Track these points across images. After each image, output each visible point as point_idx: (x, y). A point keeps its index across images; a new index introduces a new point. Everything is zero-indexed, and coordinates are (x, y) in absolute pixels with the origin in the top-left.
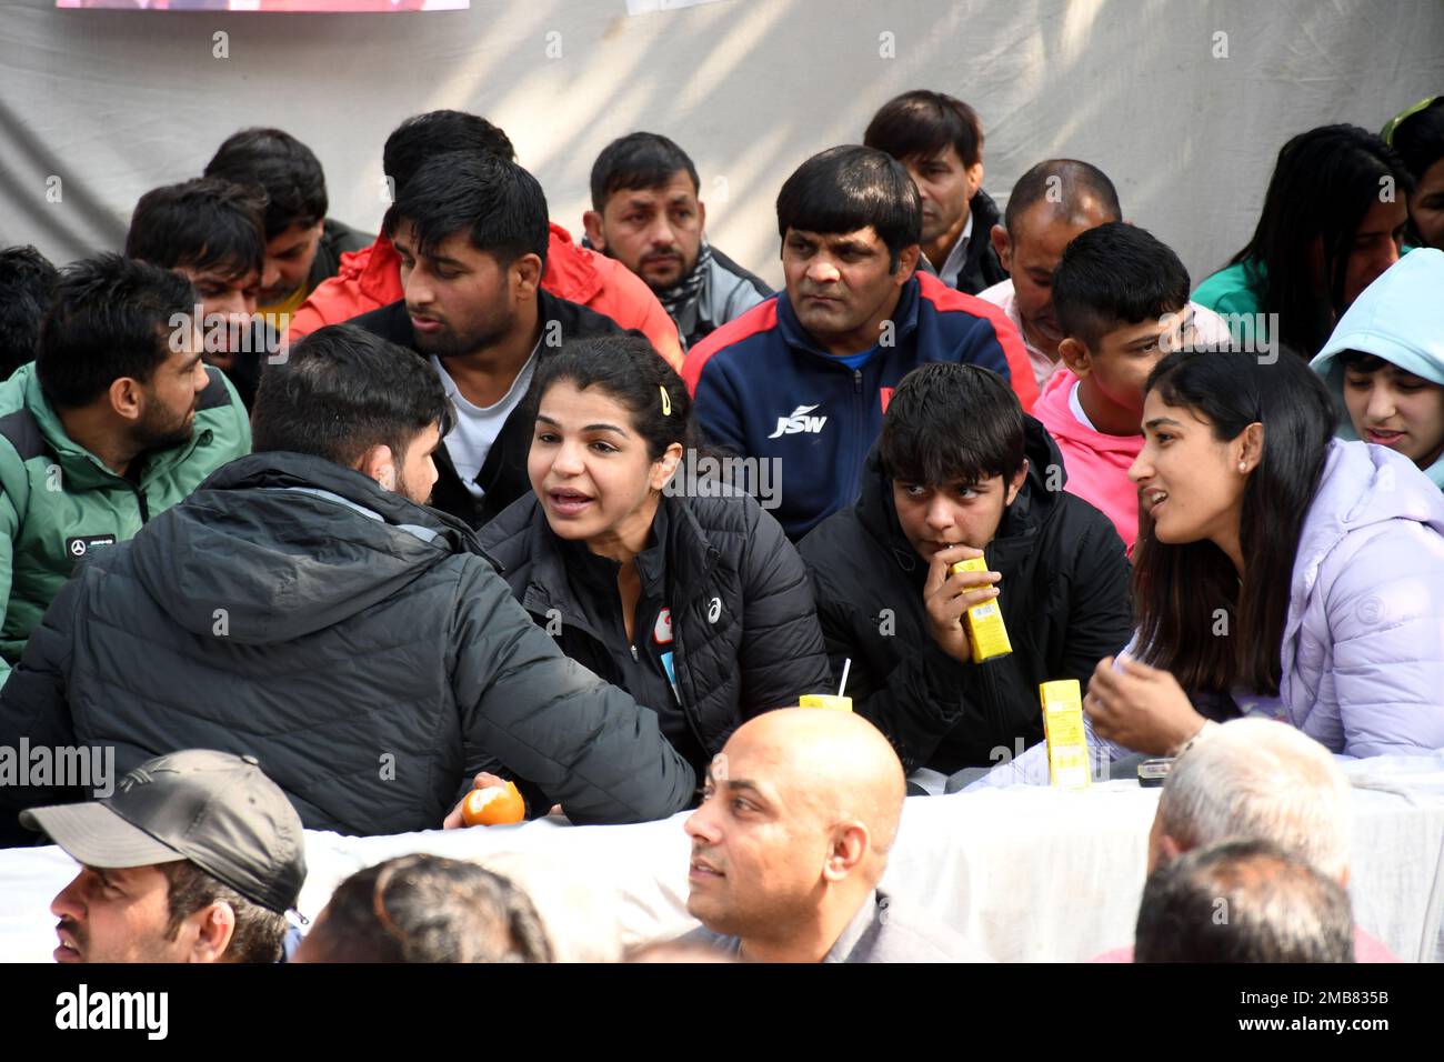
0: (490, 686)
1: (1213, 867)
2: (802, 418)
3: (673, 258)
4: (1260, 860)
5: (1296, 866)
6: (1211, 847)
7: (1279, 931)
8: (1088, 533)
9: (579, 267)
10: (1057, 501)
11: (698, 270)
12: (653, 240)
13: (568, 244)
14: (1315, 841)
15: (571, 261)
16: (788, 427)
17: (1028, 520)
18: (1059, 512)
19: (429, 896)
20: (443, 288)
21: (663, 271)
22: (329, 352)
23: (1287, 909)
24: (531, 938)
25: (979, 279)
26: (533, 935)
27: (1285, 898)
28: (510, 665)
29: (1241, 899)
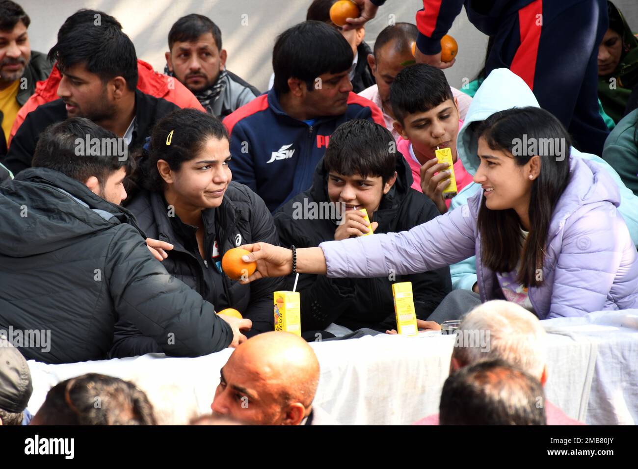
0: (128, 285)
1: (475, 374)
2: (285, 152)
3: (201, 77)
4: (498, 370)
5: (516, 372)
6: (474, 364)
7: (507, 404)
8: (423, 208)
9: (157, 82)
10: (408, 193)
11: (219, 81)
12: (190, 67)
13: (151, 71)
14: (524, 360)
15: (153, 79)
16: (277, 157)
17: (394, 201)
18: (409, 198)
19: (92, 392)
20: (73, 89)
21: (196, 82)
22: (70, 130)
23: (511, 393)
24: (144, 413)
25: (361, 84)
26: (145, 411)
27: (510, 388)
28: (139, 275)
29: (488, 389)
